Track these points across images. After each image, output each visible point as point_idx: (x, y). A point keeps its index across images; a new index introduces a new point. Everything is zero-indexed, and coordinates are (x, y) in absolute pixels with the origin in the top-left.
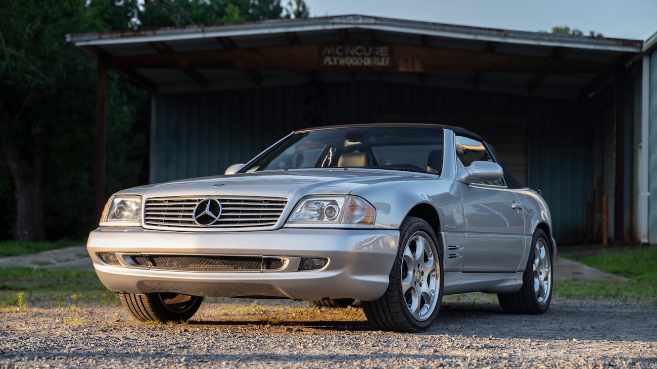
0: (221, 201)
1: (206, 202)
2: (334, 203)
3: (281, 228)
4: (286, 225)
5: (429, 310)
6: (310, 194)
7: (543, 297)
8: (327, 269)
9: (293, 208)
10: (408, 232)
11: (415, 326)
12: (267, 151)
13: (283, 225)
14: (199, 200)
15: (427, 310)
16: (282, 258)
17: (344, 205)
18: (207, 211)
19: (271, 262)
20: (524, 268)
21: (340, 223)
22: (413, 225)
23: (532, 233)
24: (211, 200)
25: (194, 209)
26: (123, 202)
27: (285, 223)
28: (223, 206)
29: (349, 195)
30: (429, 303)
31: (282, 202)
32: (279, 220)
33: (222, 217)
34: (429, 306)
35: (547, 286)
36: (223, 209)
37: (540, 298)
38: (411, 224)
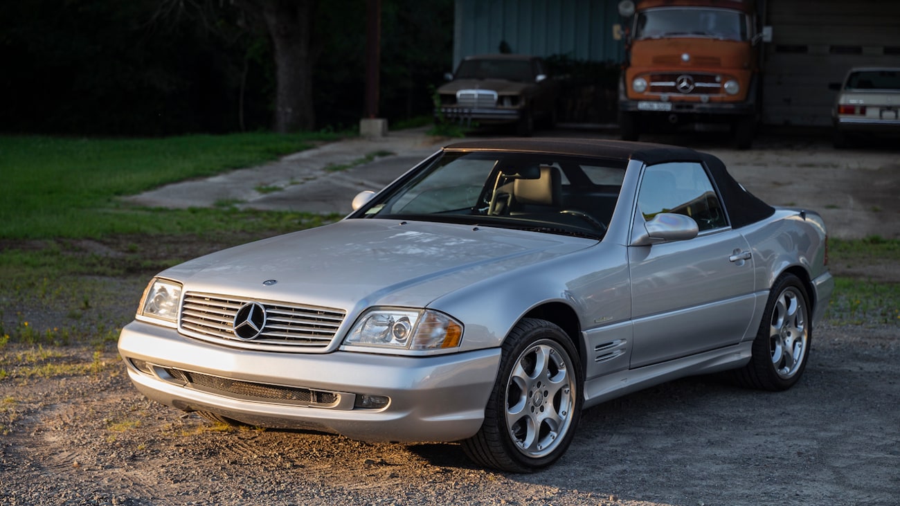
0: (266, 307)
1: (250, 306)
2: (406, 319)
3: (337, 350)
4: (342, 348)
5: (555, 439)
6: (376, 304)
7: (791, 366)
8: (389, 411)
9: (354, 324)
10: (518, 345)
11: (526, 466)
12: (401, 179)
13: (339, 347)
14: (244, 303)
15: (552, 440)
16: (334, 393)
17: (417, 324)
18: (249, 321)
19: (322, 396)
20: (754, 335)
21: (409, 349)
22: (529, 335)
23: (770, 285)
24: (256, 305)
25: (235, 314)
26: (163, 290)
27: (341, 344)
28: (269, 315)
29: (425, 308)
30: (556, 431)
31: (340, 315)
32: (334, 339)
33: (266, 330)
34: (555, 435)
35: (799, 349)
36: (268, 319)
37: (786, 367)
38: (525, 334)
